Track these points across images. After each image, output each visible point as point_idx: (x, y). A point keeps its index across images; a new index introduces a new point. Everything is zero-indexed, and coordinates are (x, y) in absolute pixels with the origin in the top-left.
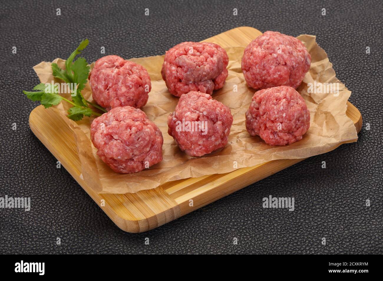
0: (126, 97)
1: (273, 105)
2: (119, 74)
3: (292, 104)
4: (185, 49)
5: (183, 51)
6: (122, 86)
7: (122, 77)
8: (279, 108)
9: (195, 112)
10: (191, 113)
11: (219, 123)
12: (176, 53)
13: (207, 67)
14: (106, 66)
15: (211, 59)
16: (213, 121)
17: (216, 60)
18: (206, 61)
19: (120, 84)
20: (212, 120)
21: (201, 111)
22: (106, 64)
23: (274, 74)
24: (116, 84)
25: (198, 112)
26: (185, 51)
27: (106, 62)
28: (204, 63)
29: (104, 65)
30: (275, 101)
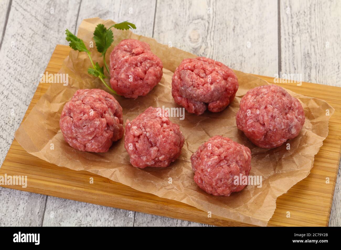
0: (123, 83)
1: (206, 157)
2: (127, 62)
3: (222, 164)
4: (195, 65)
5: (191, 66)
6: (123, 73)
7: (127, 65)
8: (208, 162)
9: (142, 129)
10: (138, 128)
11: (155, 148)
12: (185, 65)
13: (200, 91)
14: (125, 48)
15: (209, 85)
16: (152, 144)
17: (212, 89)
18: (203, 85)
19: (123, 70)
20: (150, 143)
21: (147, 131)
22: (126, 46)
23: (249, 128)
24: (120, 68)
25: (143, 130)
26: (194, 67)
27: (127, 45)
28: (200, 86)
29: (124, 47)
30: (209, 154)
